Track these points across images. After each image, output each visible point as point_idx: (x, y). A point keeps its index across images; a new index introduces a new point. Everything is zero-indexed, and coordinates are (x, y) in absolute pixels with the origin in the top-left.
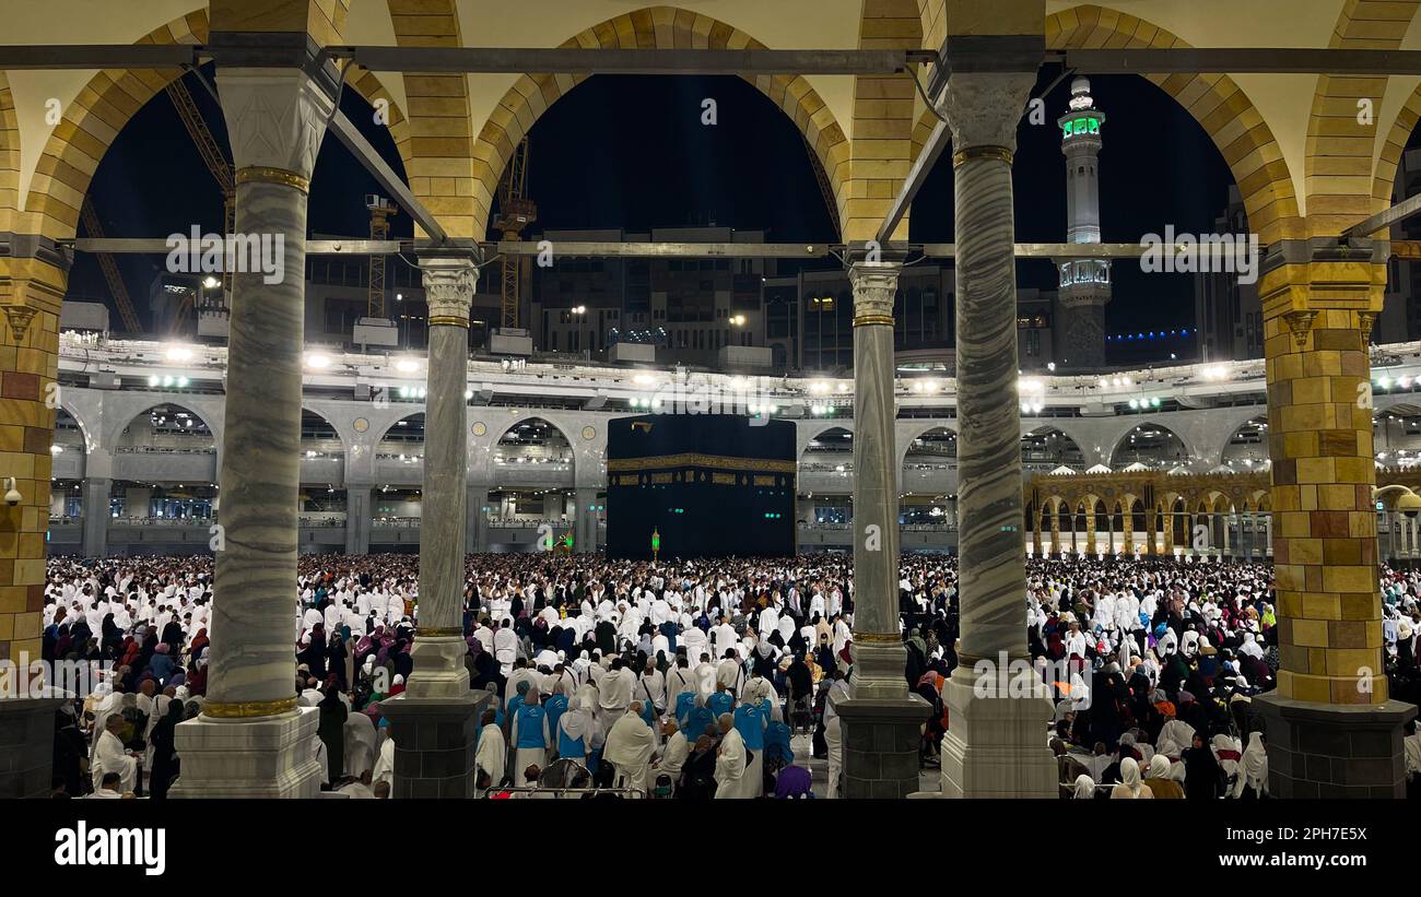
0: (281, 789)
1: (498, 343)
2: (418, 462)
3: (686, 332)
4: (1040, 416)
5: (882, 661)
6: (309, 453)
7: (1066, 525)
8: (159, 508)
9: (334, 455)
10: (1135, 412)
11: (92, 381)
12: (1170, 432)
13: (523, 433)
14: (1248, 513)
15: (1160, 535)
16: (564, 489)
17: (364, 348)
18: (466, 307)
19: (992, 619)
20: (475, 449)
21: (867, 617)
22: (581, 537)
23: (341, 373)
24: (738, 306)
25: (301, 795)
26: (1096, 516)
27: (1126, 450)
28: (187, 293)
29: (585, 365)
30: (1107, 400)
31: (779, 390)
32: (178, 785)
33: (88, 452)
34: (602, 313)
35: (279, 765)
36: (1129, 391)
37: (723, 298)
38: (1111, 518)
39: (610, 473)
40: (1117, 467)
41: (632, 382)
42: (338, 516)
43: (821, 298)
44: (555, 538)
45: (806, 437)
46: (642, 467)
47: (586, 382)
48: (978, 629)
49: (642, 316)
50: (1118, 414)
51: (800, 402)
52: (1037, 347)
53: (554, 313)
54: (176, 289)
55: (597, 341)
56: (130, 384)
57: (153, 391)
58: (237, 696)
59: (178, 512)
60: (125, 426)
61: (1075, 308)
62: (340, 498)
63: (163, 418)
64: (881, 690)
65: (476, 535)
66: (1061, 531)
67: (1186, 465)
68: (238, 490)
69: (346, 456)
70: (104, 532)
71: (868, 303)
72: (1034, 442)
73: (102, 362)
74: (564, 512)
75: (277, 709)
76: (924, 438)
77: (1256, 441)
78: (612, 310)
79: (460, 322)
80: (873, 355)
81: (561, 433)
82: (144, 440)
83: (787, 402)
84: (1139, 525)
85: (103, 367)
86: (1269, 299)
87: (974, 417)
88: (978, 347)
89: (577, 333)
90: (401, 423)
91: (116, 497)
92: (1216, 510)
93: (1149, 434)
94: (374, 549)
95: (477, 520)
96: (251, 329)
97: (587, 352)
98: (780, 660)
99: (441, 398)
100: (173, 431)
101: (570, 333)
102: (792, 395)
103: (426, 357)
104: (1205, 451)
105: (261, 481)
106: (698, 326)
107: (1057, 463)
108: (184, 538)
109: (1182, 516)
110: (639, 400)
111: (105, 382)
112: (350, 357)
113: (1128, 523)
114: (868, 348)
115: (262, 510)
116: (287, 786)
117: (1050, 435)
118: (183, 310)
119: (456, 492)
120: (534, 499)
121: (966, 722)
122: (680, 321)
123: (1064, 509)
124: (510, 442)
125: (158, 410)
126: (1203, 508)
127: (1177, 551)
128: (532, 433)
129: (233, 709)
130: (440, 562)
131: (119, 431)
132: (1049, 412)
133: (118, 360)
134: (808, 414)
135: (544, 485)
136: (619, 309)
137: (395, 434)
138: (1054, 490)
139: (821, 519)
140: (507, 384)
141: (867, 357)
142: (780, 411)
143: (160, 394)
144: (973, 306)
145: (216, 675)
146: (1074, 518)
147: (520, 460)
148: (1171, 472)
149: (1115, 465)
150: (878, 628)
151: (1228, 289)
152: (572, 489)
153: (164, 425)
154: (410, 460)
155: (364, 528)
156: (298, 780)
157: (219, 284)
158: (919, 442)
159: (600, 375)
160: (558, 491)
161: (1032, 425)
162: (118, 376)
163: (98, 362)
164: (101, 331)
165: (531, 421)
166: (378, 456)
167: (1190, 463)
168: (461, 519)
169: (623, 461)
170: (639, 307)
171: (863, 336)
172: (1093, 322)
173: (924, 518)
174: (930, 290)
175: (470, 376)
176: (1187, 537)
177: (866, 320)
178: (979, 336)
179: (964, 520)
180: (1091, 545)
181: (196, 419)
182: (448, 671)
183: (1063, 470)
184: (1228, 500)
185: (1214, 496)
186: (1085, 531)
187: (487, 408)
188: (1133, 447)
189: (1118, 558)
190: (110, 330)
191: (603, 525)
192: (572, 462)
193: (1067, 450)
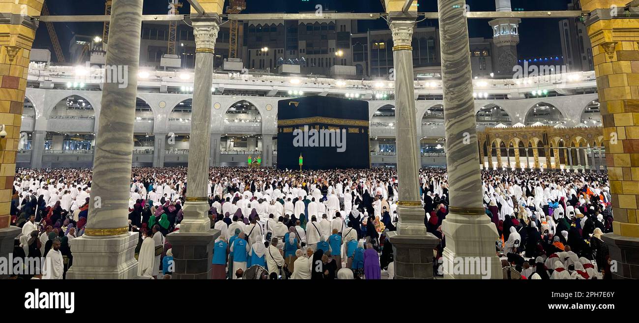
0: (119, 273)
1: (227, 65)
2: (188, 122)
3: (315, 59)
4: (488, 99)
5: (412, 215)
6: (138, 118)
7: (504, 153)
8: (67, 145)
9: (149, 119)
10: (535, 97)
11: (41, 85)
12: (554, 107)
13: (238, 108)
14: (596, 147)
15: (552, 159)
16: (257, 135)
17: (165, 68)
18: (213, 44)
19: (465, 189)
20: (215, 116)
21: (404, 193)
22: (265, 158)
23: (154, 80)
24: (340, 46)
25: (128, 277)
26: (519, 149)
27: (532, 116)
28: (86, 45)
29: (267, 75)
30: (521, 91)
31: (360, 86)
32: (71, 270)
33: (37, 118)
34: (275, 50)
35: (119, 260)
36: (531, 86)
37: (332, 43)
38: (527, 150)
39: (279, 127)
40: (528, 124)
41: (289, 83)
42: (150, 148)
43: (379, 43)
44: (252, 159)
45: (373, 109)
46: (294, 124)
47: (268, 83)
48: (457, 194)
49: (294, 52)
50: (527, 98)
51: (370, 92)
52: (484, 65)
53: (253, 51)
54: (82, 43)
55: (273, 64)
56: (58, 86)
57: (68, 89)
58: (101, 226)
59: (76, 147)
60: (54, 106)
61: (502, 46)
62: (152, 139)
63: (72, 102)
64: (412, 230)
65: (215, 158)
66: (502, 156)
67: (563, 123)
68: (107, 125)
69: (155, 119)
70: (41, 156)
71: (399, 39)
72: (486, 112)
73: (47, 76)
74: (257, 147)
75: (119, 232)
76: (431, 109)
77: (597, 111)
78: (281, 49)
79: (210, 51)
80: (403, 64)
81: (256, 108)
82: (63, 113)
83: (364, 92)
84: (541, 153)
85: (47, 78)
86: (593, 37)
87: (451, 89)
88: (451, 56)
89: (264, 60)
90: (181, 104)
91: (48, 140)
92: (580, 146)
93: (543, 108)
94: (166, 165)
95: (215, 150)
96: (116, 51)
97: (269, 69)
98: (363, 219)
99: (200, 86)
100: (76, 108)
101: (261, 60)
102: (366, 88)
103: (194, 72)
104: (572, 116)
105: (117, 121)
106: (320, 56)
107: (498, 122)
108: (78, 159)
109: (563, 149)
110: (293, 91)
111: (46, 86)
112: (159, 73)
113: (536, 152)
114: (400, 61)
115: (117, 135)
116: (122, 271)
117: (493, 108)
118: (84, 52)
119: (206, 131)
120: (242, 140)
121: (454, 242)
122: (312, 54)
123: (503, 145)
124: (232, 112)
125: (70, 98)
126: (573, 145)
127: (562, 167)
128: (242, 108)
129: (99, 231)
130: (198, 164)
131: (52, 108)
132: (492, 97)
133: (53, 75)
134: (374, 98)
135: (247, 133)
136: (283, 49)
137: (178, 109)
138: (497, 135)
139: (382, 150)
140: (231, 84)
141: (400, 65)
142: (361, 96)
143: (71, 91)
144: (448, 37)
145: (92, 215)
146: (508, 150)
147: (236, 121)
148: (556, 127)
149: (527, 123)
150: (410, 198)
151: (577, 37)
152: (260, 135)
153: (72, 105)
154: (184, 121)
155: (162, 154)
156: (128, 268)
157: (101, 40)
158: (429, 112)
159: (274, 80)
160: (254, 136)
161: (483, 103)
162: (52, 83)
163: (44, 76)
164: (46, 62)
165: (242, 102)
166: (169, 120)
167: (565, 122)
168: (208, 144)
169: (285, 121)
170: (293, 47)
171: (398, 55)
172: (510, 53)
173: (433, 150)
174: (431, 38)
175: (214, 81)
176: (566, 160)
177: (399, 48)
178: (451, 51)
179: (448, 139)
180: (518, 164)
181: (87, 103)
182: (201, 219)
183: (501, 125)
184: (585, 141)
185: (578, 139)
186: (514, 156)
187: (221, 96)
188: (535, 115)
189: (532, 171)
190: (51, 61)
191: (276, 153)
192: (261, 122)
193: (503, 116)
